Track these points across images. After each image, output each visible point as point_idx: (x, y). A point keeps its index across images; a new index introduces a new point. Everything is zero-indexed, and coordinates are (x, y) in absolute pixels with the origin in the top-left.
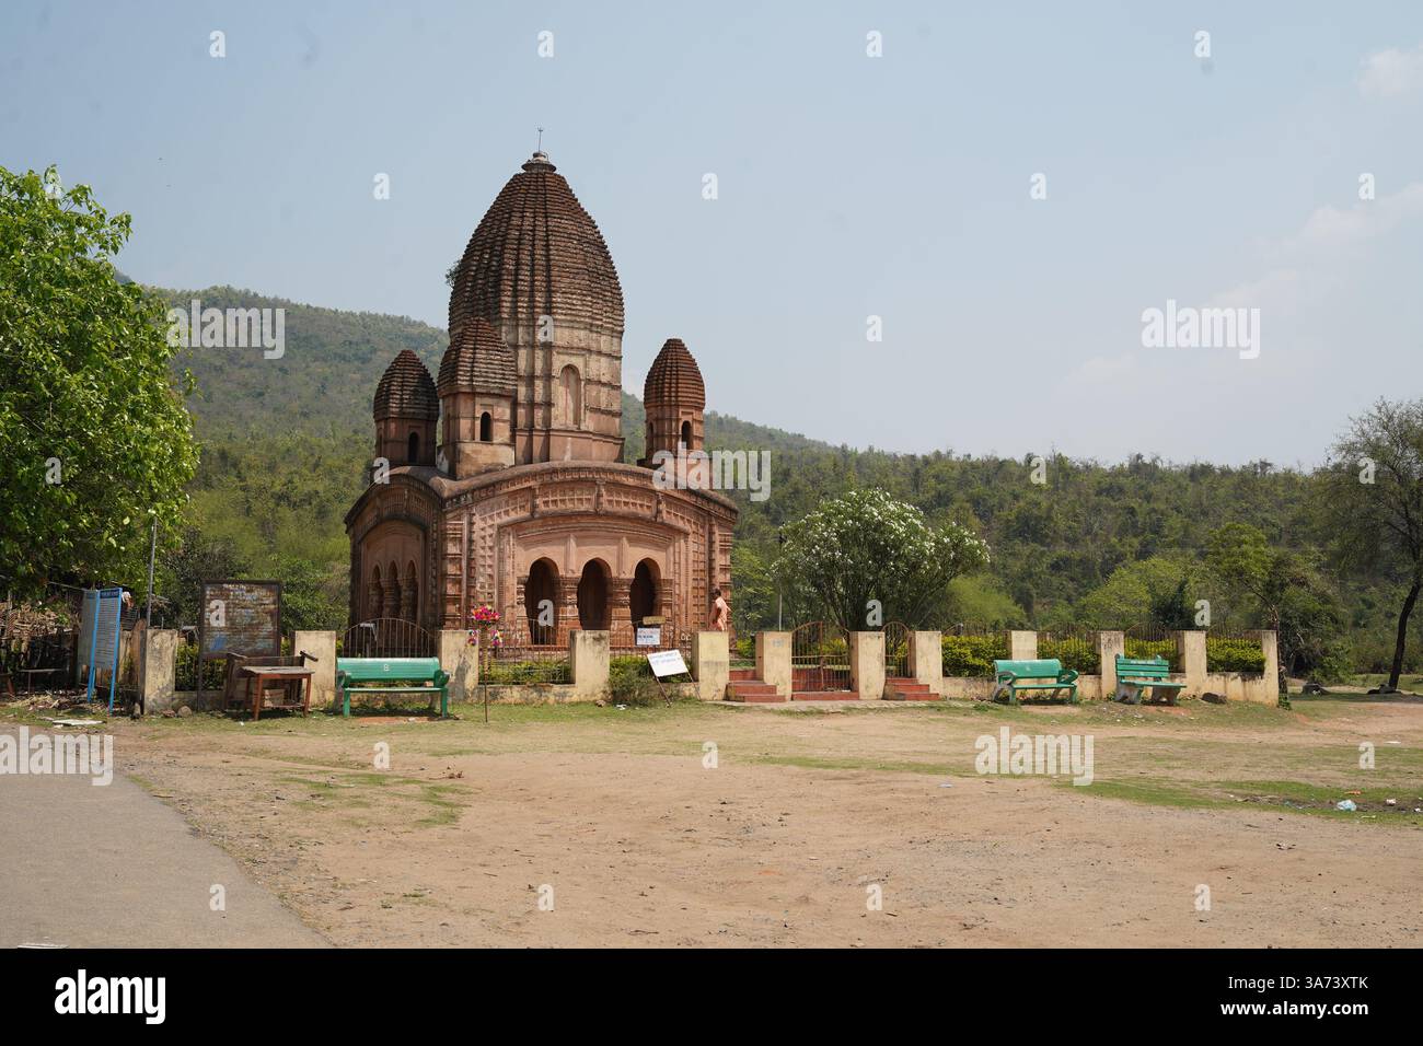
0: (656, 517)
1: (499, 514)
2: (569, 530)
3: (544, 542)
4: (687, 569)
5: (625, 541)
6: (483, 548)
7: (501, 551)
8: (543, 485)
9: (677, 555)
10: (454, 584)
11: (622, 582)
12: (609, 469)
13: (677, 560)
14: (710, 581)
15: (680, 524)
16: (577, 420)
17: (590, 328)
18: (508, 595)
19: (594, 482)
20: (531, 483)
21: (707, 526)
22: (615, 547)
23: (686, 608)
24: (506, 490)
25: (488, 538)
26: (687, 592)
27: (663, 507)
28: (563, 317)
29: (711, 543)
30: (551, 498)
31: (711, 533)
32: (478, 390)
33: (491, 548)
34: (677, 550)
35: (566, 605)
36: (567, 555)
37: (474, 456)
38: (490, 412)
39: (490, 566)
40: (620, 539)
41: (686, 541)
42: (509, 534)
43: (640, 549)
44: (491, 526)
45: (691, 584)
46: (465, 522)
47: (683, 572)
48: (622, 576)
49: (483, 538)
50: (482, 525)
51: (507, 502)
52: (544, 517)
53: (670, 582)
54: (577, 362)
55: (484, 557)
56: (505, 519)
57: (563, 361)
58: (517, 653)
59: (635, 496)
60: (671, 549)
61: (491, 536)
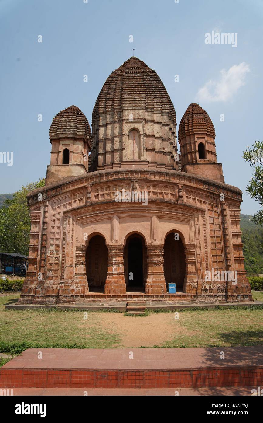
0: (177, 201)
1: (65, 205)
2: (113, 213)
3: (95, 222)
4: (205, 236)
5: (155, 219)
6: (53, 228)
7: (64, 229)
8: (93, 185)
9: (197, 226)
10: (34, 252)
11: (155, 248)
12: (140, 171)
13: (197, 230)
14: (225, 243)
15: (198, 205)
16: (140, 156)
17: (146, 109)
18: (67, 258)
19: (129, 180)
20: (85, 184)
21: (219, 206)
22: (149, 223)
23: (207, 264)
24: (68, 189)
25: (56, 221)
26: (207, 253)
27: (183, 193)
28: (128, 105)
29: (223, 216)
30: (100, 193)
31: (223, 210)
32: (60, 136)
33: (59, 227)
34: (197, 223)
35: (112, 264)
36: (112, 230)
37: (56, 173)
38: (68, 148)
39: (58, 239)
40: (151, 217)
41: (203, 217)
42: (70, 217)
43: (168, 224)
44: (59, 213)
45: (210, 246)
46: (42, 211)
47: (202, 238)
48: (154, 243)
49: (54, 221)
50: (53, 212)
51: (70, 197)
52: (93, 205)
53: (193, 246)
54: (139, 126)
55: (53, 233)
56: (68, 208)
57: (130, 126)
58: (71, 300)
59: (161, 187)
60: (192, 222)
61: (59, 219)
